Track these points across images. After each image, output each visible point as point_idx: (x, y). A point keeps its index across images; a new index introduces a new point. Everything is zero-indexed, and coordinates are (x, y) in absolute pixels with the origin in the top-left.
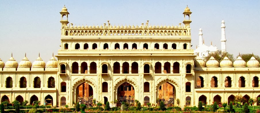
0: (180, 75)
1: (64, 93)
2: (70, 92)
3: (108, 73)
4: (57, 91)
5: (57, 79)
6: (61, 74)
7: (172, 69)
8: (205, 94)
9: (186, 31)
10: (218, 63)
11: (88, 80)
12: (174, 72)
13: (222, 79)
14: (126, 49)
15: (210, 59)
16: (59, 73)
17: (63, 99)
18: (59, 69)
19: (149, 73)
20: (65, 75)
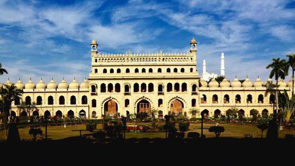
0: (187, 93)
1: (94, 108)
2: (99, 108)
3: (129, 92)
4: (89, 106)
5: (89, 97)
6: (93, 93)
7: (181, 88)
8: (207, 108)
10: (218, 84)
11: (114, 98)
12: (183, 91)
13: (221, 96)
14: (144, 73)
15: (212, 80)
17: (94, 113)
18: (90, 89)
19: (162, 91)
20: (95, 94)
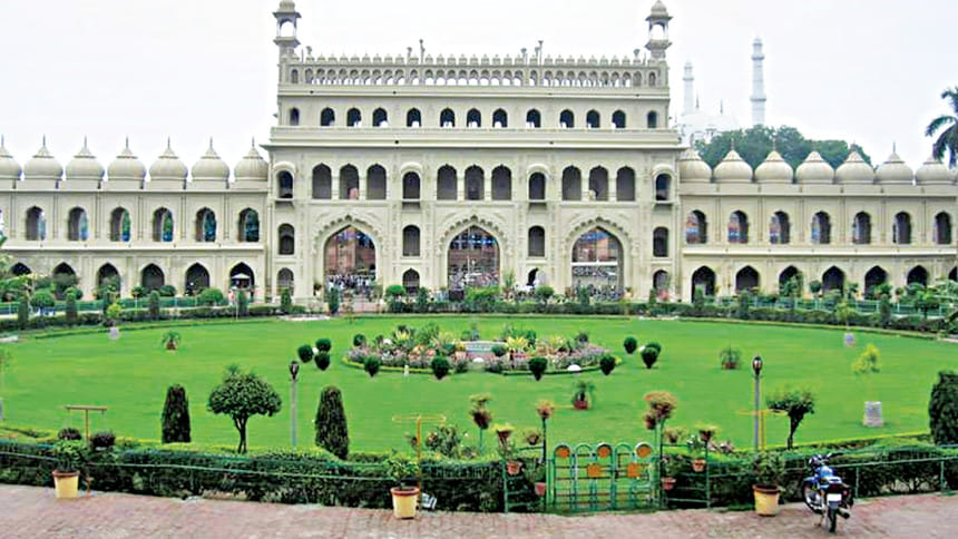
0: (637, 206)
1: (286, 258)
2: (305, 256)
3: (421, 199)
4: (266, 252)
5: (268, 215)
6: (281, 199)
7: (612, 187)
8: (710, 264)
9: (656, 72)
10: (748, 172)
11: (362, 219)
12: (621, 198)
13: (761, 218)
15: (726, 158)
16: (274, 196)
17: (286, 275)
18: (272, 186)
19: (543, 197)
20: (291, 202)
